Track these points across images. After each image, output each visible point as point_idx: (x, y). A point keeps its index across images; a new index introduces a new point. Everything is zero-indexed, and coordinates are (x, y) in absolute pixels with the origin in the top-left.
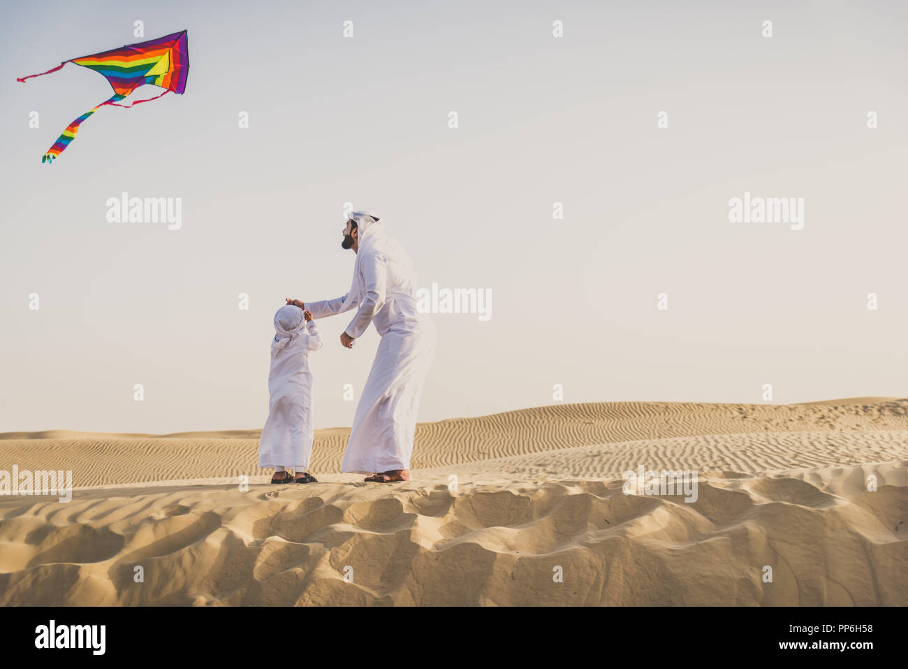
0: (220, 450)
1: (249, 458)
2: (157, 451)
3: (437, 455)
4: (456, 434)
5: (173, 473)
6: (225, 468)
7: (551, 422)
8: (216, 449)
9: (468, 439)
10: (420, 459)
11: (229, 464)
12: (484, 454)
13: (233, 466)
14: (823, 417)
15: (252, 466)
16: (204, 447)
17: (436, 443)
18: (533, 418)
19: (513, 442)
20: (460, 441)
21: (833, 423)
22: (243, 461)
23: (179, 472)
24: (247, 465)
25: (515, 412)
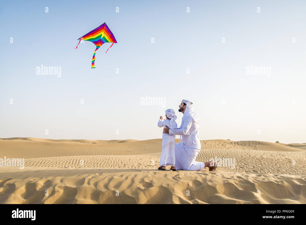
0: (80, 146)
1: (87, 148)
2: (63, 145)
3: (134, 150)
4: (138, 144)
5: (68, 151)
6: (81, 151)
7: (161, 142)
8: (79, 145)
9: (141, 145)
10: (130, 150)
11: (82, 150)
12: (146, 150)
13: (83, 150)
14: (223, 145)
15: (88, 150)
16: (75, 145)
17: (134, 146)
18: (156, 141)
19: (153, 147)
20: (139, 146)
21: (225, 146)
22: (86, 149)
23: (69, 151)
24: (87, 150)
25: (152, 140)
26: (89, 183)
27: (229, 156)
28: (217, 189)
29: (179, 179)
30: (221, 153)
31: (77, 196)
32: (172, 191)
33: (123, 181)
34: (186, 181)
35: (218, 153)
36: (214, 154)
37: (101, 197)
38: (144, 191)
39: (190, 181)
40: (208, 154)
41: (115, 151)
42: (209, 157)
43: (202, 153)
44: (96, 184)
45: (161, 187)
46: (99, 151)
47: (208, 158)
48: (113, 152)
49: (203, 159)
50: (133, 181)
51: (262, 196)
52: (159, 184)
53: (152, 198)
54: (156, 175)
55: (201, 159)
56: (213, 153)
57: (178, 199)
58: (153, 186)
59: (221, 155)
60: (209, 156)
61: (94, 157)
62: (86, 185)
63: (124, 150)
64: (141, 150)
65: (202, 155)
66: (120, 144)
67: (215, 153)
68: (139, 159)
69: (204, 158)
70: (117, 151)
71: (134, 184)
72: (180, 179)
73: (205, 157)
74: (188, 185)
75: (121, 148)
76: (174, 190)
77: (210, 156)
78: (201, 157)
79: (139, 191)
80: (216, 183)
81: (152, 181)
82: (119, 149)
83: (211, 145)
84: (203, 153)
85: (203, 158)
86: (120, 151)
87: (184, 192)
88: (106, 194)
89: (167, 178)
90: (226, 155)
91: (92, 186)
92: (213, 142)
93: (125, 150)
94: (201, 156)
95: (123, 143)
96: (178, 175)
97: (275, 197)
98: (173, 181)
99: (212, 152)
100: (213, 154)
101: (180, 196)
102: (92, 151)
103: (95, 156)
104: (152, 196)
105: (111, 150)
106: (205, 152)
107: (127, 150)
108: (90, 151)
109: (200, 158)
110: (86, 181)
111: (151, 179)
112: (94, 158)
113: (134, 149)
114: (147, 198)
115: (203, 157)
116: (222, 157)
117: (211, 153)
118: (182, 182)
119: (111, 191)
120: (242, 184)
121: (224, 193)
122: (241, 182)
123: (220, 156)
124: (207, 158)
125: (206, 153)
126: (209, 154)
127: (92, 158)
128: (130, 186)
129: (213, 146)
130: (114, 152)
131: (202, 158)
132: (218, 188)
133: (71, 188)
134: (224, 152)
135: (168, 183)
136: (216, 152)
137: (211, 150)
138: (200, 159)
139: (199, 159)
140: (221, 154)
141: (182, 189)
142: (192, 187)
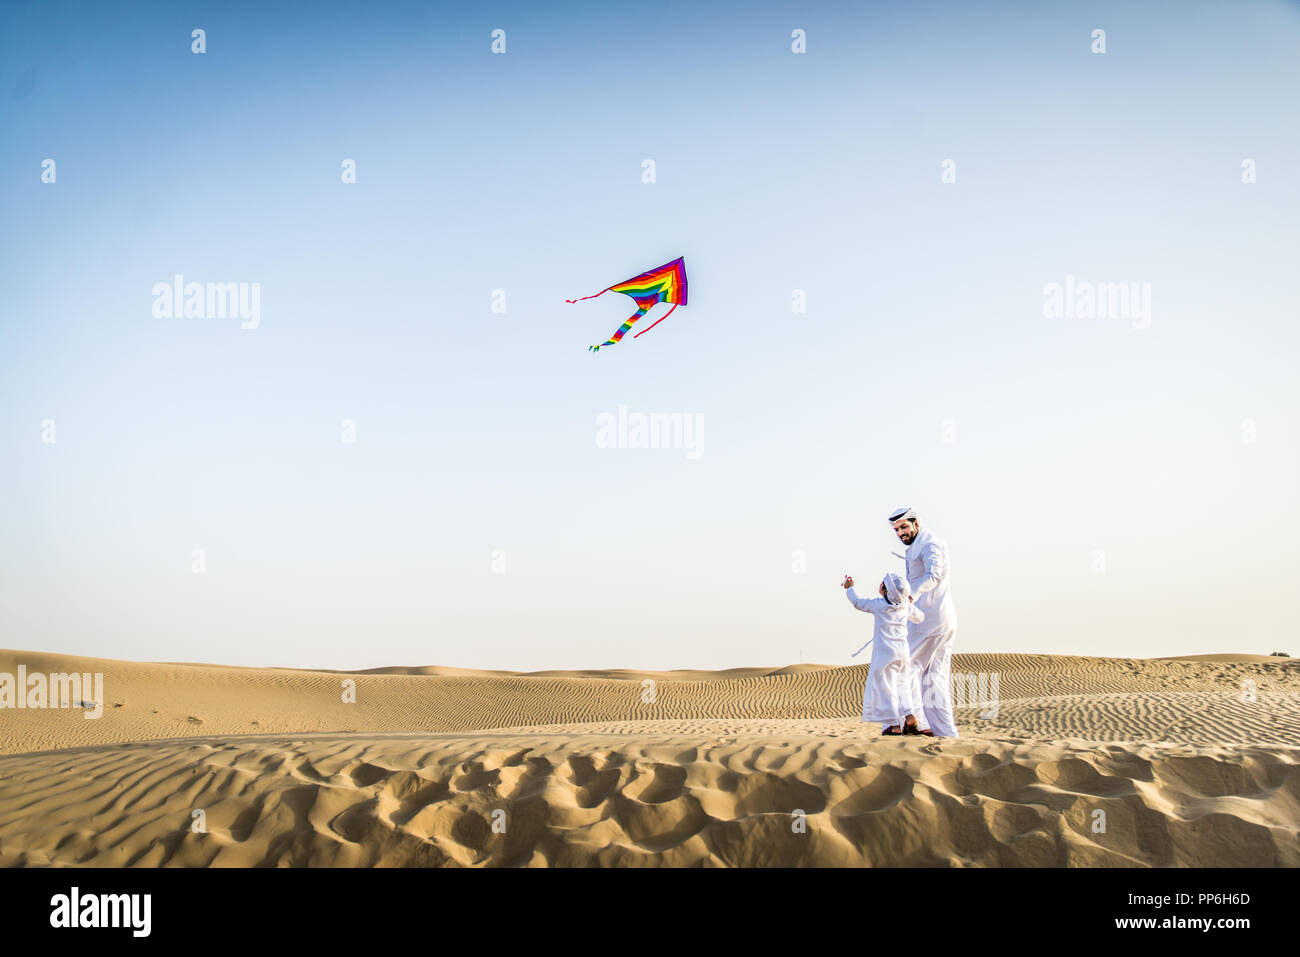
2: (562, 690)
23: (587, 711)
26: (708, 758)
27: (1216, 717)
28: (1038, 773)
29: (937, 752)
30: (1183, 706)
31: (687, 781)
32: (913, 776)
33: (789, 756)
34: (955, 757)
35: (1170, 705)
36: (1149, 712)
37: (741, 785)
38: (842, 775)
39: (969, 755)
40: (1123, 712)
41: (753, 708)
42: (1127, 721)
43: (1097, 709)
44: (725, 761)
45: (887, 768)
46: (692, 708)
47: (1121, 724)
48: (743, 710)
49: (1101, 730)
50: (814, 755)
51: (1164, 791)
52: (883, 762)
53: (861, 789)
54: (876, 744)
55: (1090, 730)
56: (1147, 707)
57: (926, 791)
58: (866, 765)
59: (1178, 714)
60: (1127, 717)
61: (685, 723)
62: (701, 761)
63: (786, 703)
64: (854, 703)
65: (1096, 713)
66: (768, 681)
67: (1156, 708)
68: (844, 729)
69: (1104, 727)
70: (759, 708)
71: (818, 761)
72: (940, 751)
73: (1110, 724)
74: (961, 764)
75: (773, 695)
76: (918, 774)
77: (1132, 717)
78: (1093, 723)
79: (831, 775)
80: (1036, 759)
81: (863, 755)
82: (766, 699)
83: (1165, 677)
84: (1101, 707)
85: (1101, 727)
86: (771, 710)
87: (946, 779)
88: (754, 779)
89: (906, 750)
90: (1204, 714)
91: (717, 763)
92: (1175, 664)
93: (792, 704)
94: (1090, 720)
95: (778, 677)
96: (938, 743)
97: (1203, 793)
98: (919, 756)
99: (1141, 702)
100: (1143, 712)
101: (933, 786)
102: (666, 711)
103: (688, 722)
104: (863, 785)
105: (735, 706)
106: (1113, 704)
107: (797, 706)
108: (661, 710)
109: (1087, 725)
110: (701, 754)
111: (864, 752)
112: (684, 727)
113: (823, 703)
114: (851, 789)
115: (1099, 724)
116: (1183, 722)
117: (1136, 706)
118: (943, 757)
119: (764, 773)
120: (1115, 764)
121: (1056, 784)
122: (1115, 758)
123: (1176, 718)
124: (1116, 725)
125: (1115, 709)
126: (1128, 712)
127: (678, 726)
128: (807, 765)
129: (1174, 681)
130: (749, 711)
131: (1096, 727)
132: (1039, 770)
133: (670, 766)
134: (1198, 703)
135: (905, 759)
136: (1163, 701)
137: (1140, 697)
138: (1085, 728)
139: (1080, 732)
140: (1182, 709)
141: (943, 772)
142: (969, 770)
